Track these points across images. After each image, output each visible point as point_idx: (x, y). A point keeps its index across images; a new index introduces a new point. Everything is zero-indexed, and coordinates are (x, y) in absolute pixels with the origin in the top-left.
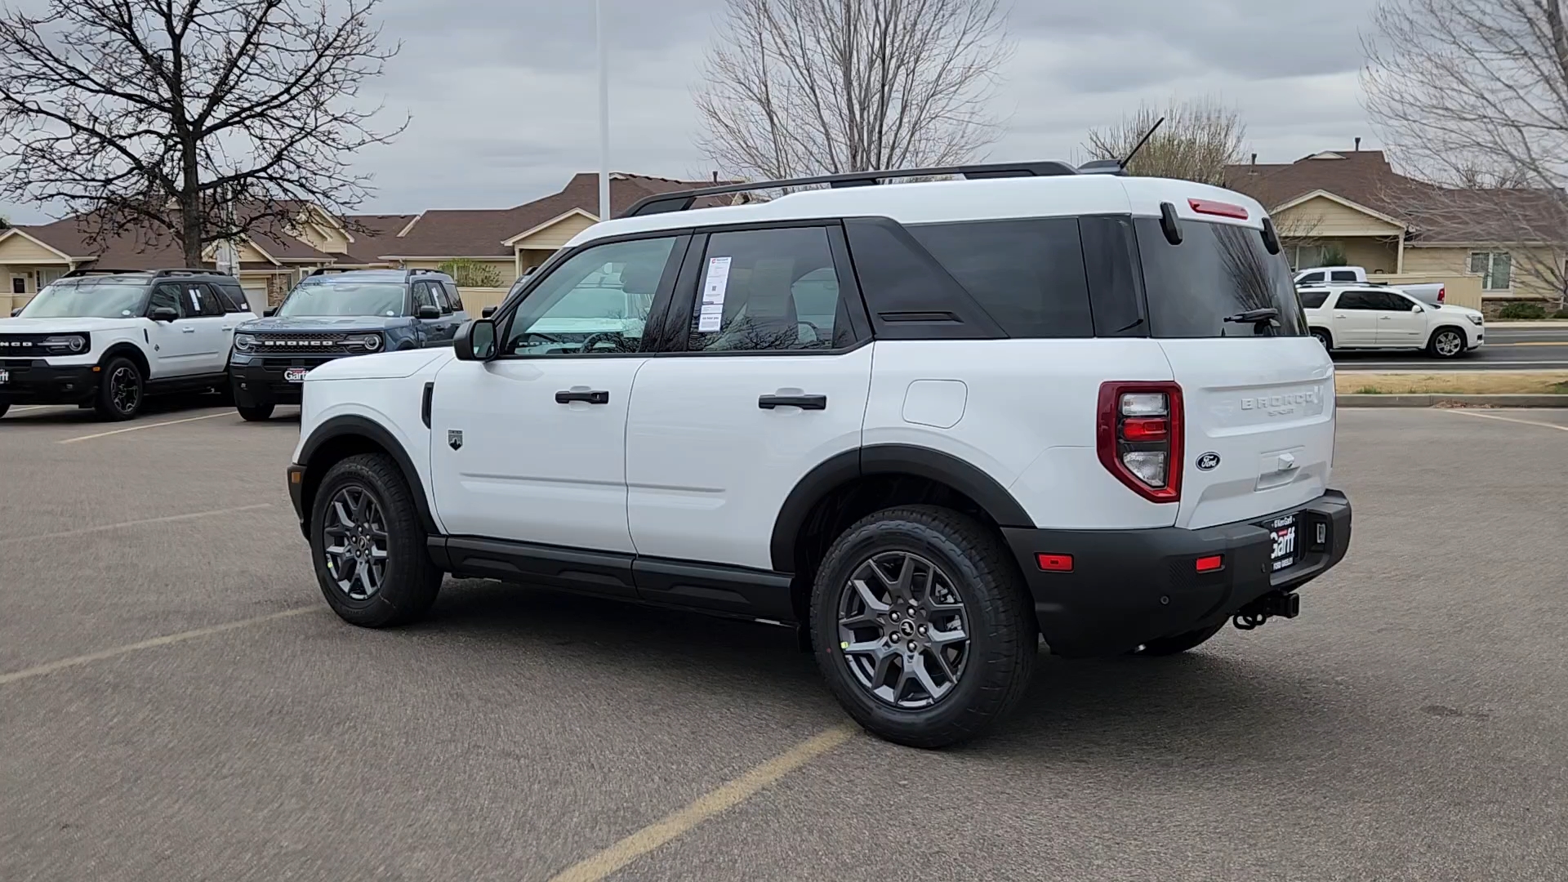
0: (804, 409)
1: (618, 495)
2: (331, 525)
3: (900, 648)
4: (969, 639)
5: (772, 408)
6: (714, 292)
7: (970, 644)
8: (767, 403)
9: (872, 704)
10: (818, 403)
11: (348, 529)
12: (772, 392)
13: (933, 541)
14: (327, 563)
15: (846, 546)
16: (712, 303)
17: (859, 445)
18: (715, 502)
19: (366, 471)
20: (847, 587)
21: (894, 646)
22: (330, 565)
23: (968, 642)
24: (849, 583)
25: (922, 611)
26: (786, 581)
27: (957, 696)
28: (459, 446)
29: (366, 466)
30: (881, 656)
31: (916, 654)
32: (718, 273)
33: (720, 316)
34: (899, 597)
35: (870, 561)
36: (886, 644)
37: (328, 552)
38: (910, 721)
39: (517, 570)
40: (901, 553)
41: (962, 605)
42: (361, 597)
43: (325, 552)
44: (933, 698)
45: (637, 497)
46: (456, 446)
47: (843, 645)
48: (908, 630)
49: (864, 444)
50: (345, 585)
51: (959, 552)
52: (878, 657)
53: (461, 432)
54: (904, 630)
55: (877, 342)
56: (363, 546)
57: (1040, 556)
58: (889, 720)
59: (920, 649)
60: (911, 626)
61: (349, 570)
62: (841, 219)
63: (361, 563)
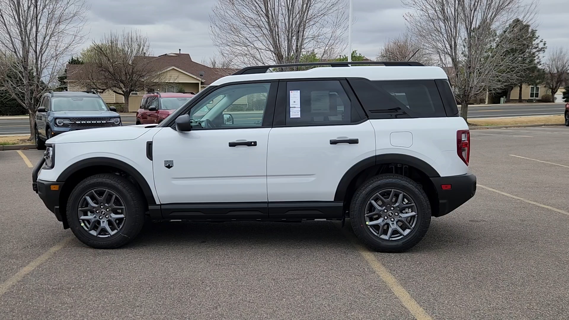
0: (350, 143)
1: (263, 180)
2: (82, 207)
3: (389, 221)
4: (418, 215)
5: (336, 144)
6: (295, 103)
7: (418, 216)
8: (333, 142)
9: (380, 241)
10: (355, 142)
11: (94, 207)
12: (335, 138)
13: (404, 184)
14: (81, 224)
15: (368, 189)
16: (295, 107)
17: (375, 155)
18: (312, 179)
19: (108, 181)
20: (368, 203)
21: (386, 221)
22: (82, 224)
23: (417, 216)
24: (369, 202)
25: (397, 208)
26: (341, 204)
27: (414, 234)
28: (172, 167)
29: (108, 179)
30: (382, 225)
31: (395, 222)
32: (295, 97)
33: (300, 112)
34: (388, 204)
35: (378, 193)
36: (383, 221)
37: (81, 219)
38: (396, 244)
39: (204, 214)
40: (391, 190)
41: (414, 204)
42: (107, 236)
43: (79, 220)
44: (403, 235)
45: (270, 180)
46: (169, 167)
47: (367, 223)
48: (391, 215)
49: (377, 154)
50: (94, 233)
51: (414, 187)
52: (381, 225)
53: (173, 161)
54: (389, 215)
55: (370, 120)
56: (104, 214)
57: (442, 186)
58: (387, 245)
59: (396, 220)
60: (392, 213)
61: (96, 225)
62: (346, 78)
63: (104, 222)
